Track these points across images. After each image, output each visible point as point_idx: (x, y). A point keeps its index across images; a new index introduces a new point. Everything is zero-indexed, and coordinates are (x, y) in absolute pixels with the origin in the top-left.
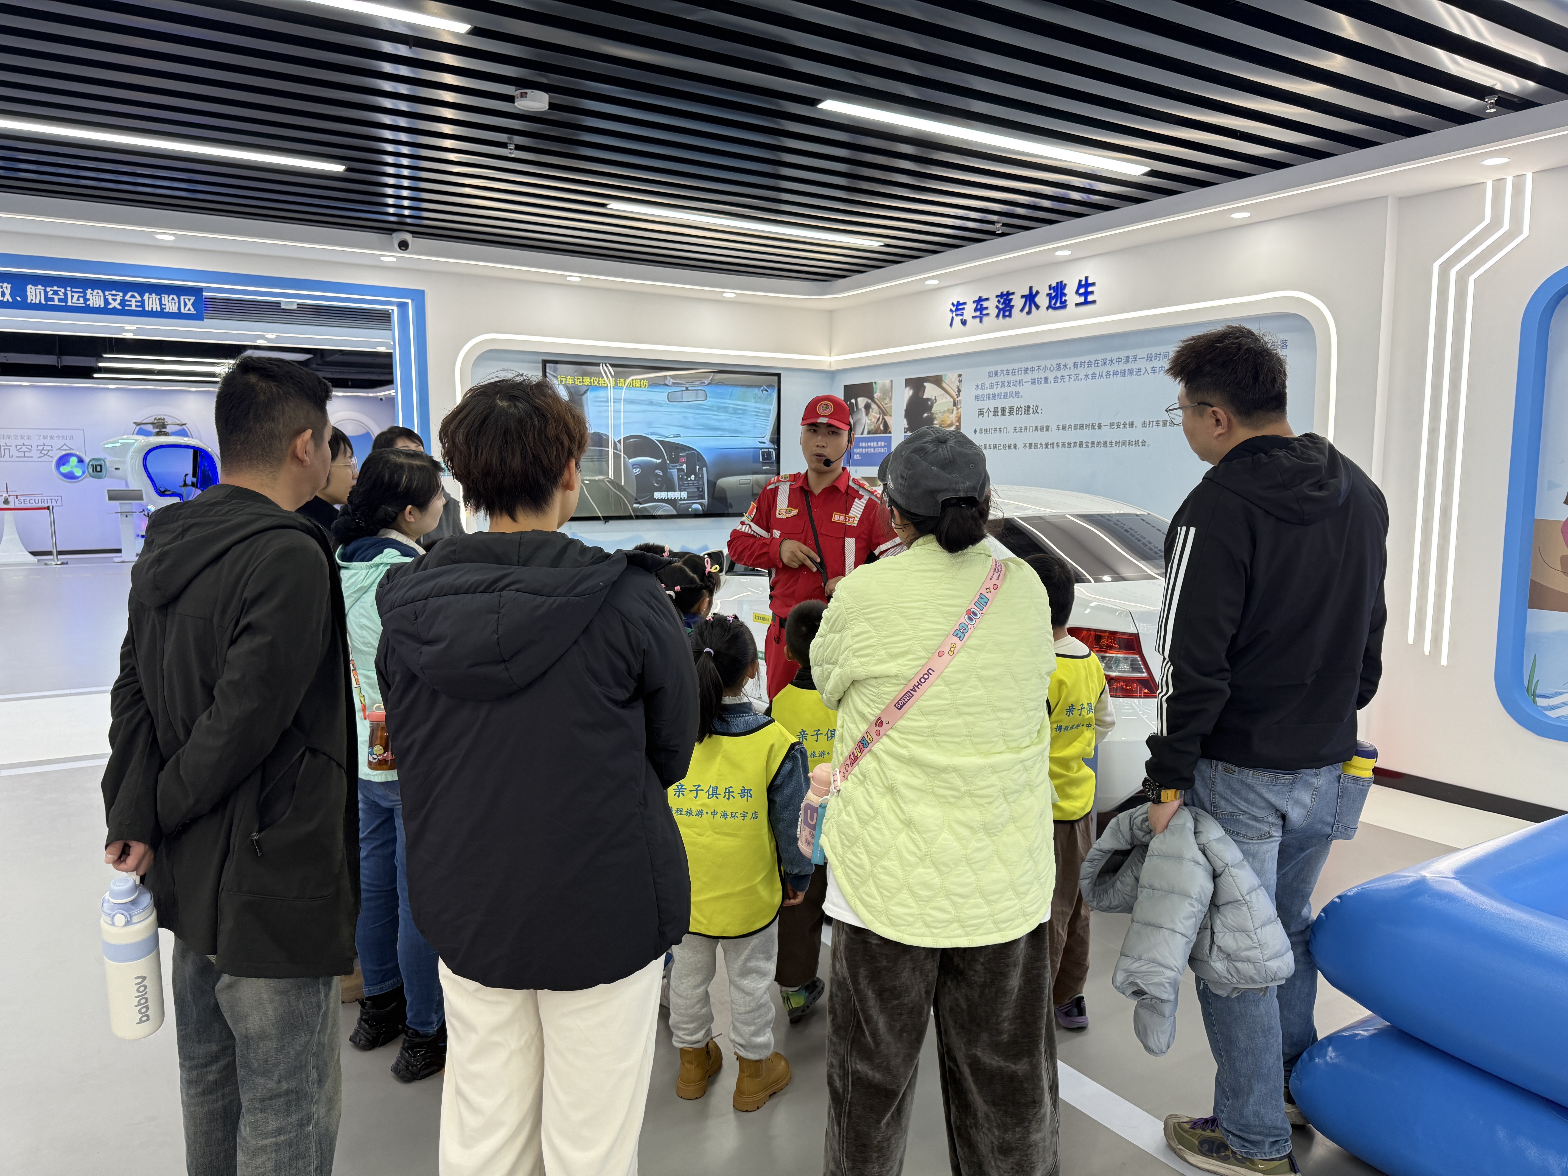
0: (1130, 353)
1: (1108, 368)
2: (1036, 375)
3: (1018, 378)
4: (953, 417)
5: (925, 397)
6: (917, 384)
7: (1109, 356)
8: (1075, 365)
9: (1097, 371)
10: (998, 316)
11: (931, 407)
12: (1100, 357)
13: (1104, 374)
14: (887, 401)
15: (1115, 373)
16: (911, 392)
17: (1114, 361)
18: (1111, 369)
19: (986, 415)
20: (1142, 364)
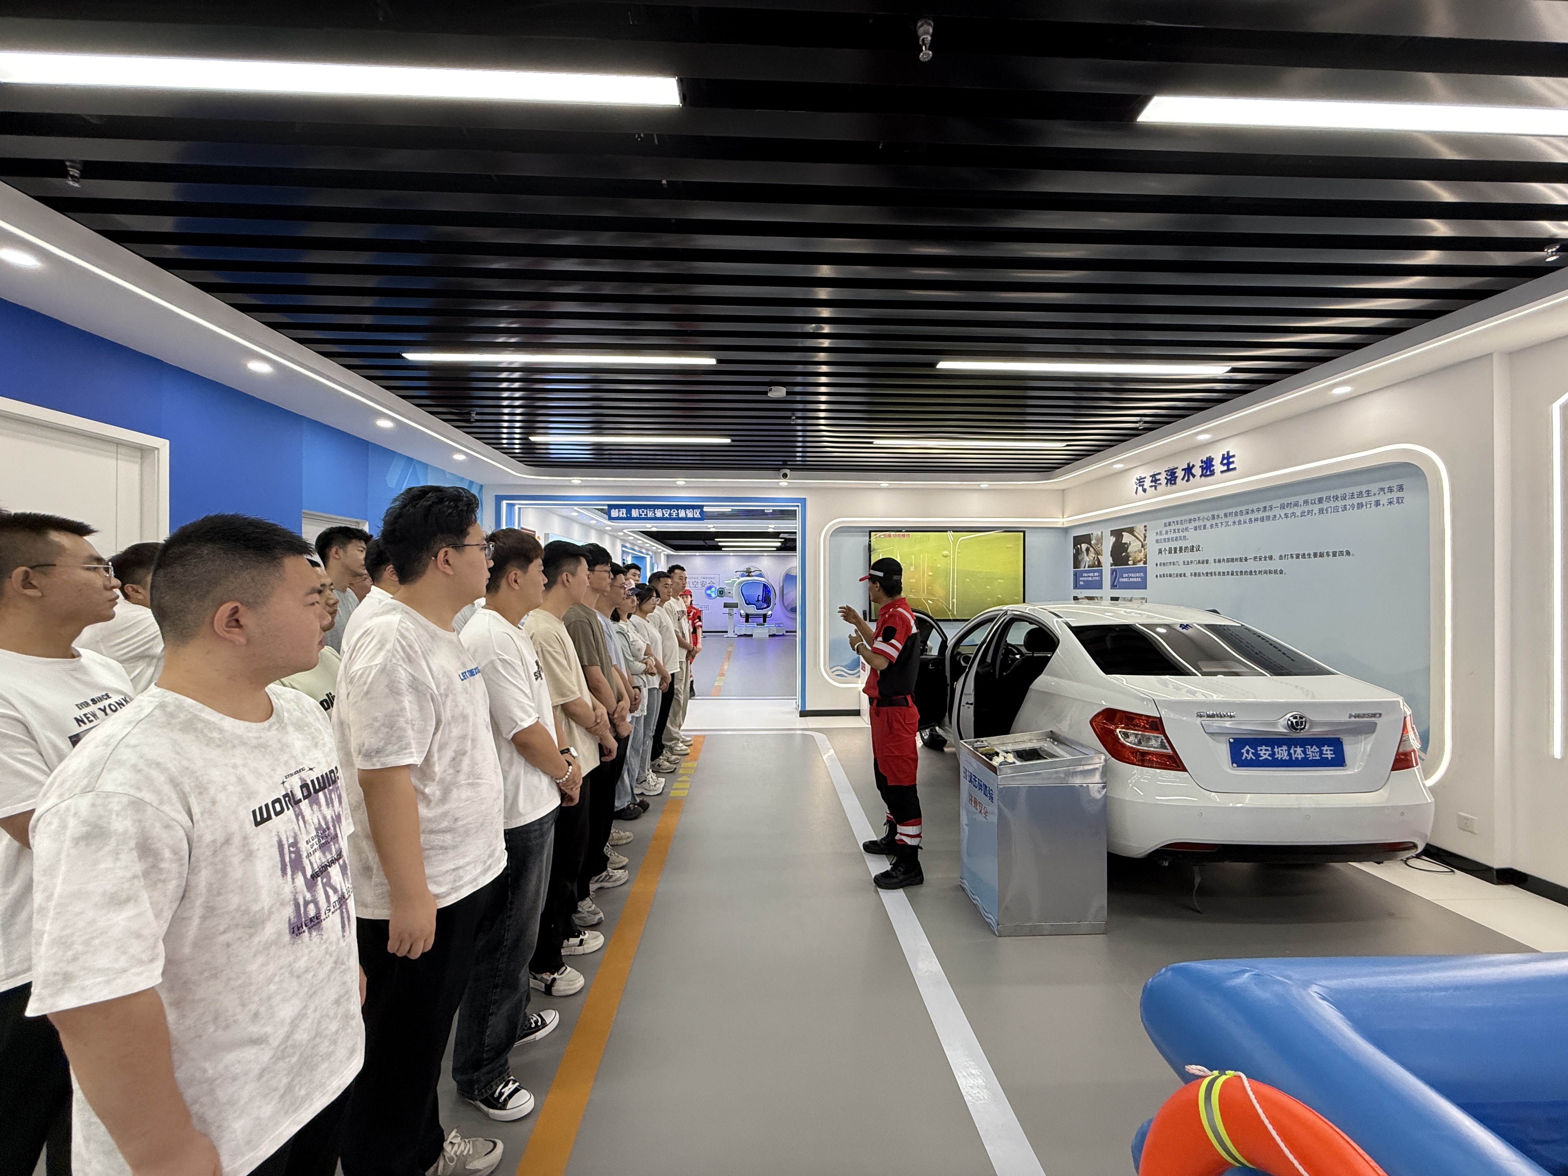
0: (1268, 504)
1: (1250, 516)
2: (1197, 524)
3: (1184, 526)
4: (1142, 555)
5: (1123, 542)
6: (1118, 534)
7: (1250, 507)
8: (1226, 515)
9: (1242, 518)
10: (1167, 484)
11: (1128, 548)
12: (1243, 508)
13: (1247, 521)
14: (1099, 546)
15: (1256, 520)
16: (1114, 539)
17: (1255, 511)
18: (1253, 516)
19: (1163, 553)
20: (1277, 512)
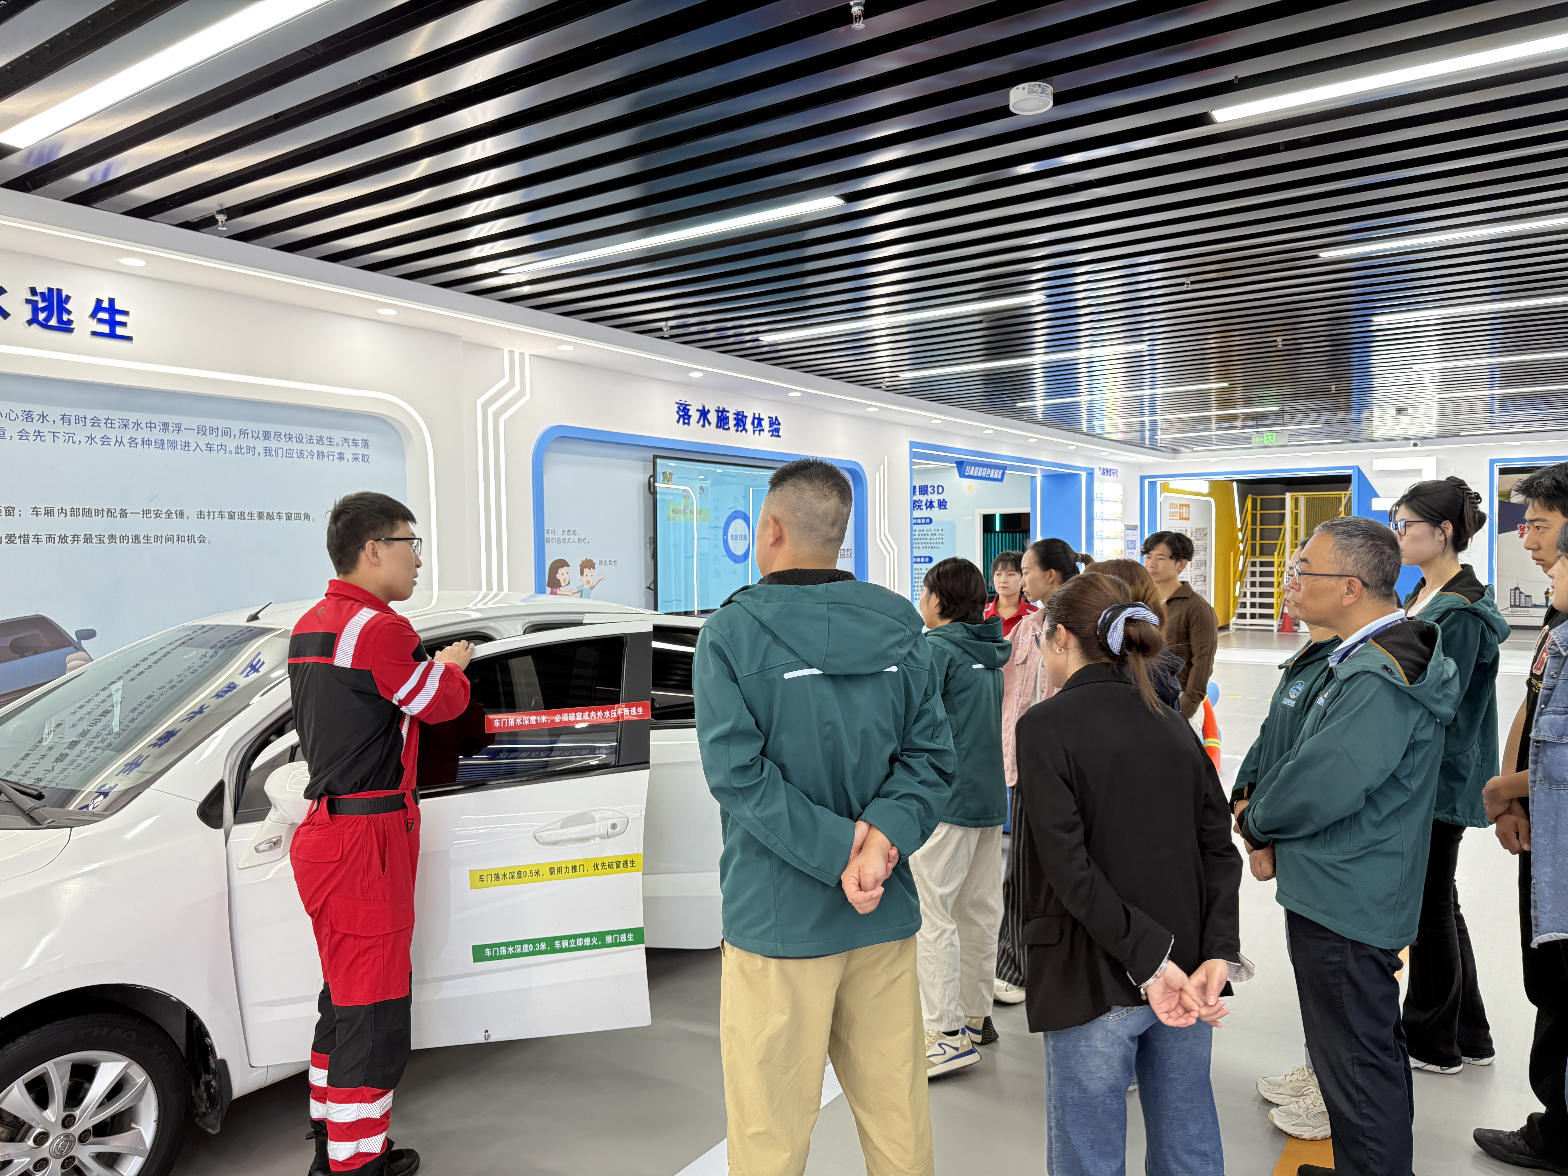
0: (172, 419)
1: (130, 433)
8: (65, 419)
9: (112, 434)
13: (125, 441)
15: (146, 442)
17: (143, 425)
20: (192, 438)
